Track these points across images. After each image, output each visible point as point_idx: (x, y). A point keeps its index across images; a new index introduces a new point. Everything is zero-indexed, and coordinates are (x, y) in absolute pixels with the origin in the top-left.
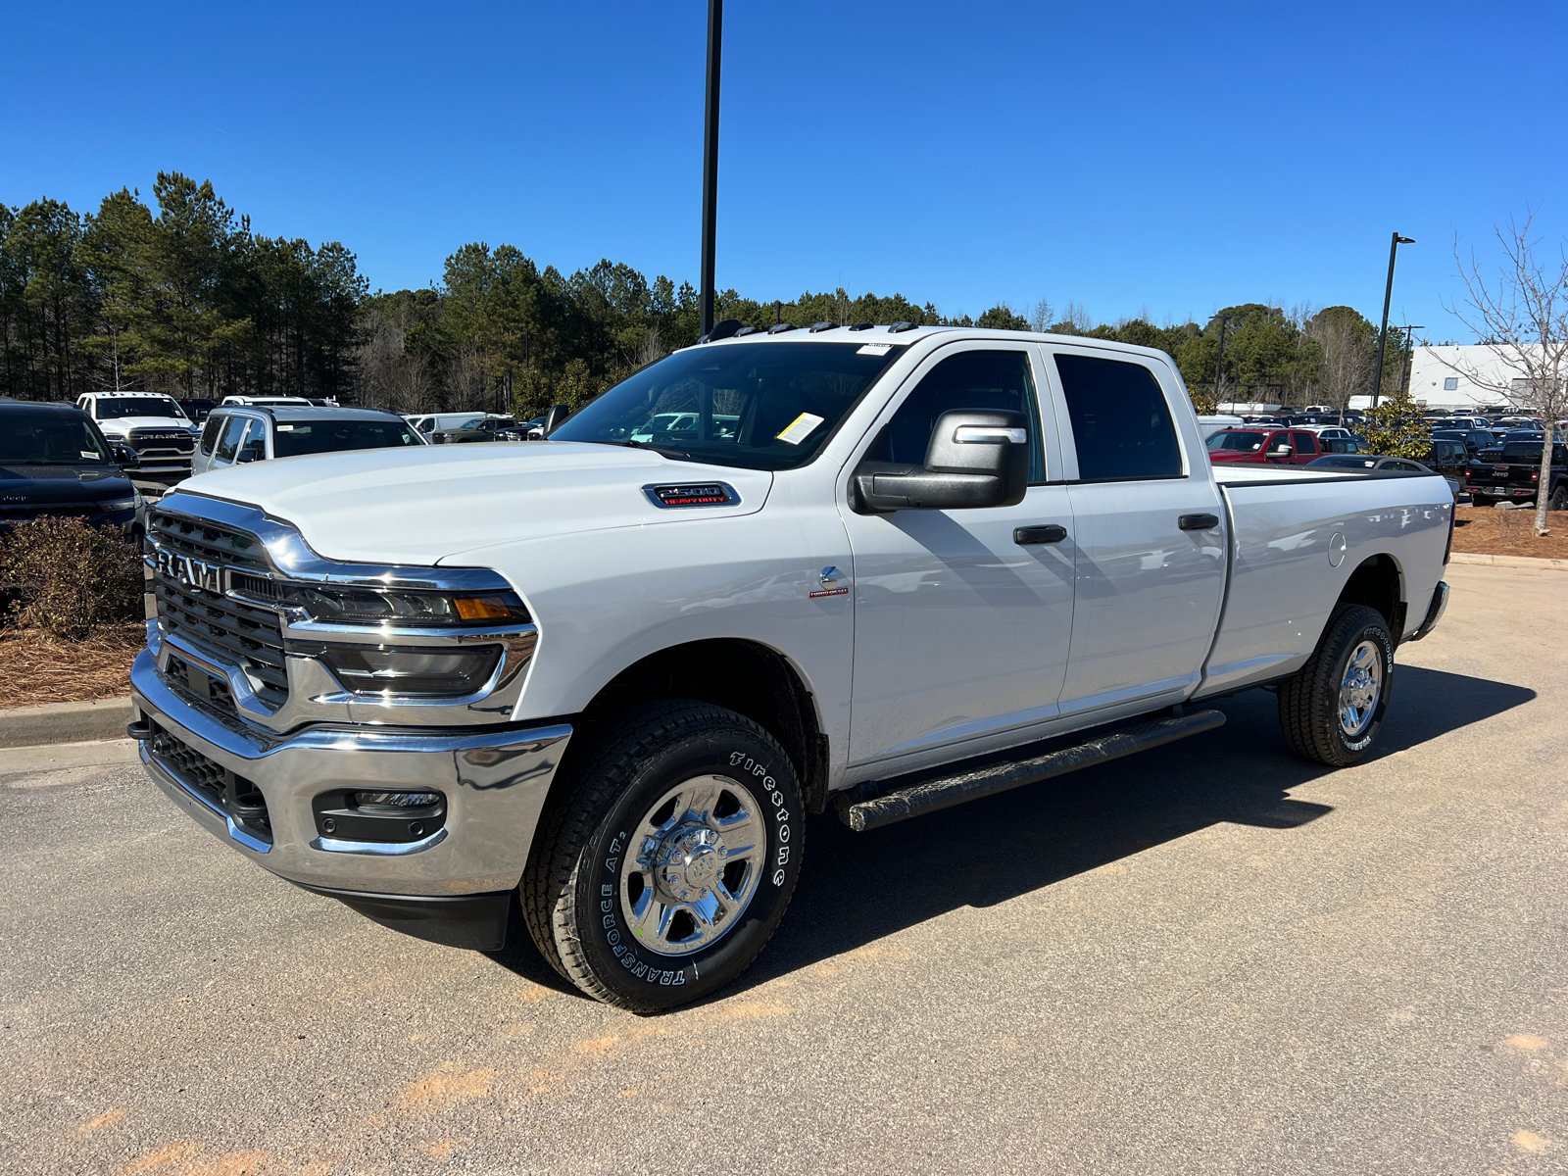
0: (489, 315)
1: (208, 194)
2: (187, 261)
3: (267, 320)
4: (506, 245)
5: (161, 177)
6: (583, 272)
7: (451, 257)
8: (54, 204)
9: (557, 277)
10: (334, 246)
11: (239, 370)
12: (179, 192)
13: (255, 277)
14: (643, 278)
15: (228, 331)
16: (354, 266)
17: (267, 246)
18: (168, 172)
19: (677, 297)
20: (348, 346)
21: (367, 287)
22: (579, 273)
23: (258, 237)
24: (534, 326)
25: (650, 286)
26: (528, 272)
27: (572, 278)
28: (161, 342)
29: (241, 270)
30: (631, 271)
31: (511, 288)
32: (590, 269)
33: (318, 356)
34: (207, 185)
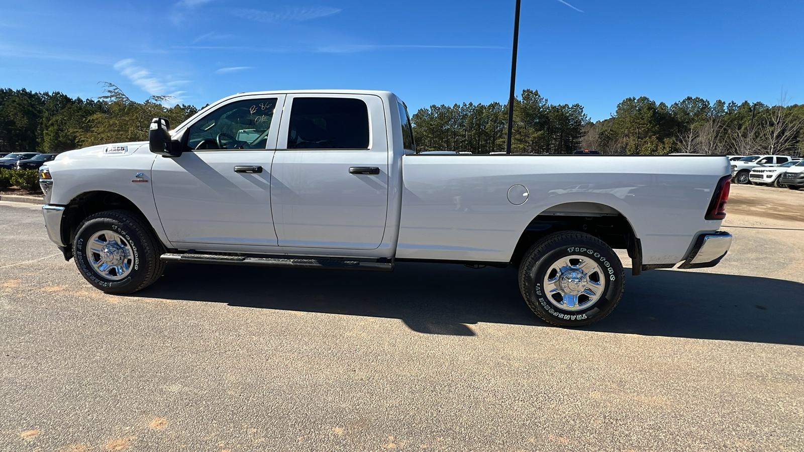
0: (631, 123)
1: (536, 94)
2: (528, 115)
3: (551, 131)
4: (643, 96)
5: (524, 91)
6: (677, 103)
7: (620, 104)
8: (496, 103)
9: (665, 106)
10: (576, 105)
11: (541, 147)
12: (528, 95)
13: (547, 118)
14: (708, 102)
15: (536, 135)
16: (582, 111)
17: (554, 108)
18: (526, 89)
19: (726, 108)
20: (577, 137)
21: (586, 117)
22: (675, 104)
23: (551, 105)
24: (650, 125)
25: (711, 105)
26: (651, 106)
27: (672, 105)
28: (518, 140)
29: (544, 116)
30: (702, 100)
31: (642, 112)
32: (681, 101)
33: (567, 141)
34: (537, 91)
